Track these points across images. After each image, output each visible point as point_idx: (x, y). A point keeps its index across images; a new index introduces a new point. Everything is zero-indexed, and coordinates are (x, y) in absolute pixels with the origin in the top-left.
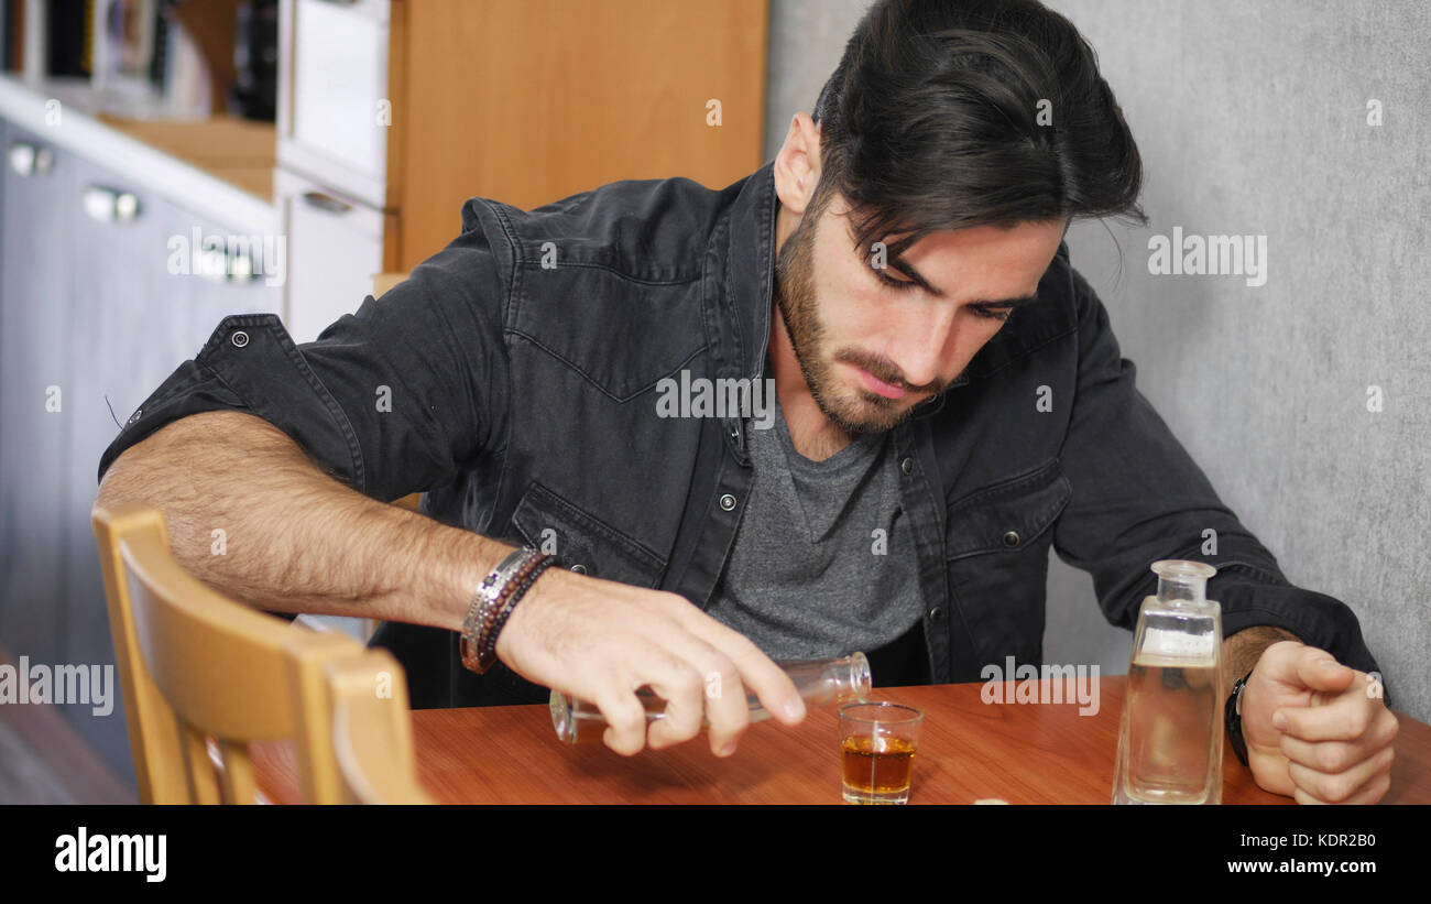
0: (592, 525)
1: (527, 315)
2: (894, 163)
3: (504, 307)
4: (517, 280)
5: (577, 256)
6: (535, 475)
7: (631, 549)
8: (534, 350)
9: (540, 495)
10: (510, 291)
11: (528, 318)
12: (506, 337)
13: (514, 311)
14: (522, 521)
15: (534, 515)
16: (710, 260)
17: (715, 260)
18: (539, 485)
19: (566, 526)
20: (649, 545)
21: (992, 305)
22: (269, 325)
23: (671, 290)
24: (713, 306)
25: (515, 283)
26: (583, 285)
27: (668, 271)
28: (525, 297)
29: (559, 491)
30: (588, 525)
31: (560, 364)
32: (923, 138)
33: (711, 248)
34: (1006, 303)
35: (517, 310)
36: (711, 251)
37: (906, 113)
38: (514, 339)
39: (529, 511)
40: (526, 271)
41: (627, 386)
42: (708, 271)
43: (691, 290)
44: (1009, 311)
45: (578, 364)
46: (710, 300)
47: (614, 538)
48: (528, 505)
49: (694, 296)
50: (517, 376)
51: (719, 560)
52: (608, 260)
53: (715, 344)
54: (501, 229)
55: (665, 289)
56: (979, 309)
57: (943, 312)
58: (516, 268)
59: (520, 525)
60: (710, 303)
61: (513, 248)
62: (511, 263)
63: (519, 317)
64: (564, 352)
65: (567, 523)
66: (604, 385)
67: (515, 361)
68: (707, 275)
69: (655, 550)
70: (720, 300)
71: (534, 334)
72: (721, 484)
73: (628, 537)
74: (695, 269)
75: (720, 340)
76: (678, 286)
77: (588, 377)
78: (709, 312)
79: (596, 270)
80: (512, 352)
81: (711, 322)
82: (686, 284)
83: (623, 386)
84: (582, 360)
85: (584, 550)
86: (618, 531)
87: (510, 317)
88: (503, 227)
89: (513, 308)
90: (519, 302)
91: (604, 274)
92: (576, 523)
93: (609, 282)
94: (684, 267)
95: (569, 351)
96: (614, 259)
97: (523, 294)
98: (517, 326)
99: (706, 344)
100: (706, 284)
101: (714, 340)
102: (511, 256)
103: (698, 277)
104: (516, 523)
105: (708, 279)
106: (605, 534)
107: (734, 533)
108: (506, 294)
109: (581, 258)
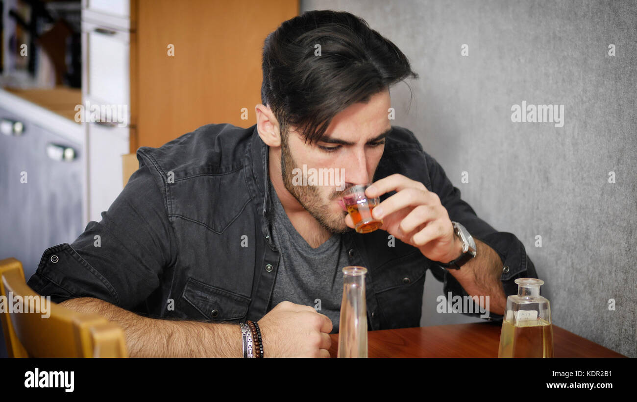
0: (218, 291)
1: (176, 206)
2: (306, 97)
3: (166, 205)
4: (168, 191)
5: (192, 173)
6: (190, 275)
7: (236, 297)
8: (183, 221)
9: (194, 284)
10: (166, 197)
11: (177, 208)
12: (170, 219)
13: (170, 206)
14: (187, 296)
15: (192, 292)
16: (246, 159)
17: (248, 159)
18: (192, 279)
19: (207, 295)
20: (243, 294)
21: (376, 139)
22: (66, 249)
23: (231, 176)
24: (251, 180)
25: (167, 194)
26: (197, 186)
27: (229, 167)
28: (173, 199)
29: (202, 280)
30: (216, 292)
31: (195, 224)
32: (314, 81)
33: (247, 153)
34: (381, 136)
35: (171, 205)
36: (246, 155)
37: (301, 76)
38: (174, 219)
39: (189, 291)
40: (171, 186)
41: (221, 226)
42: (246, 164)
43: (240, 174)
44: (384, 139)
45: (203, 222)
46: (249, 178)
47: (228, 295)
48: (189, 288)
49: (242, 176)
50: (179, 235)
51: (268, 294)
52: (206, 171)
53: (254, 197)
54: (155, 168)
55: (228, 176)
56: (371, 143)
57: (359, 151)
58: (166, 187)
59: (187, 298)
60: (249, 179)
61: (162, 177)
62: (163, 185)
63: (174, 207)
64: (196, 219)
65: (207, 293)
66: (213, 228)
67: (176, 228)
68: (246, 166)
69: (246, 295)
70: (252, 177)
71: (181, 214)
72: (265, 260)
73: (234, 293)
74: (240, 164)
75: (256, 195)
76: (234, 173)
77: (208, 227)
78: (249, 183)
79: (202, 177)
80: (175, 225)
81: (251, 188)
82: (238, 171)
83: (220, 226)
84: (204, 220)
85: (216, 302)
86: (229, 291)
87: (169, 209)
88: (155, 167)
89: (169, 204)
90: (171, 202)
91: (206, 178)
92: (211, 292)
93: (208, 181)
94: (235, 164)
95: (198, 217)
96: (208, 169)
97: (172, 197)
98: (173, 213)
99: (250, 198)
100: (246, 171)
101: (254, 195)
102: (162, 181)
103: (242, 167)
104: (185, 297)
105: (247, 168)
106: (224, 293)
107: (274, 280)
108: (165, 199)
109: (194, 173)
